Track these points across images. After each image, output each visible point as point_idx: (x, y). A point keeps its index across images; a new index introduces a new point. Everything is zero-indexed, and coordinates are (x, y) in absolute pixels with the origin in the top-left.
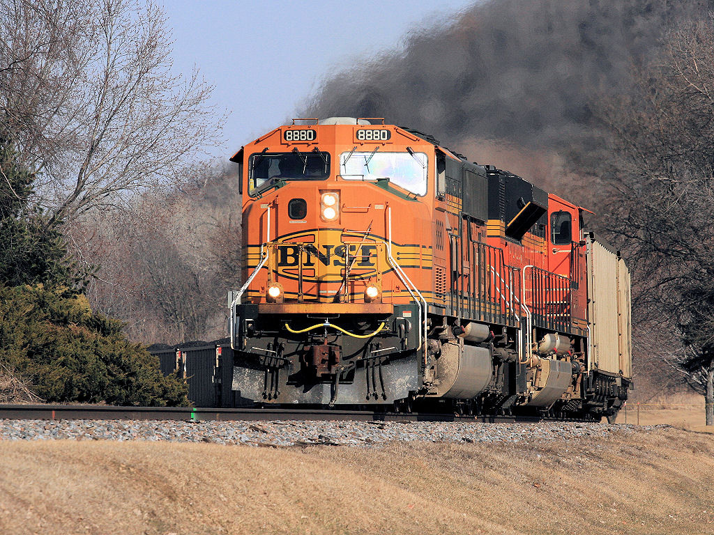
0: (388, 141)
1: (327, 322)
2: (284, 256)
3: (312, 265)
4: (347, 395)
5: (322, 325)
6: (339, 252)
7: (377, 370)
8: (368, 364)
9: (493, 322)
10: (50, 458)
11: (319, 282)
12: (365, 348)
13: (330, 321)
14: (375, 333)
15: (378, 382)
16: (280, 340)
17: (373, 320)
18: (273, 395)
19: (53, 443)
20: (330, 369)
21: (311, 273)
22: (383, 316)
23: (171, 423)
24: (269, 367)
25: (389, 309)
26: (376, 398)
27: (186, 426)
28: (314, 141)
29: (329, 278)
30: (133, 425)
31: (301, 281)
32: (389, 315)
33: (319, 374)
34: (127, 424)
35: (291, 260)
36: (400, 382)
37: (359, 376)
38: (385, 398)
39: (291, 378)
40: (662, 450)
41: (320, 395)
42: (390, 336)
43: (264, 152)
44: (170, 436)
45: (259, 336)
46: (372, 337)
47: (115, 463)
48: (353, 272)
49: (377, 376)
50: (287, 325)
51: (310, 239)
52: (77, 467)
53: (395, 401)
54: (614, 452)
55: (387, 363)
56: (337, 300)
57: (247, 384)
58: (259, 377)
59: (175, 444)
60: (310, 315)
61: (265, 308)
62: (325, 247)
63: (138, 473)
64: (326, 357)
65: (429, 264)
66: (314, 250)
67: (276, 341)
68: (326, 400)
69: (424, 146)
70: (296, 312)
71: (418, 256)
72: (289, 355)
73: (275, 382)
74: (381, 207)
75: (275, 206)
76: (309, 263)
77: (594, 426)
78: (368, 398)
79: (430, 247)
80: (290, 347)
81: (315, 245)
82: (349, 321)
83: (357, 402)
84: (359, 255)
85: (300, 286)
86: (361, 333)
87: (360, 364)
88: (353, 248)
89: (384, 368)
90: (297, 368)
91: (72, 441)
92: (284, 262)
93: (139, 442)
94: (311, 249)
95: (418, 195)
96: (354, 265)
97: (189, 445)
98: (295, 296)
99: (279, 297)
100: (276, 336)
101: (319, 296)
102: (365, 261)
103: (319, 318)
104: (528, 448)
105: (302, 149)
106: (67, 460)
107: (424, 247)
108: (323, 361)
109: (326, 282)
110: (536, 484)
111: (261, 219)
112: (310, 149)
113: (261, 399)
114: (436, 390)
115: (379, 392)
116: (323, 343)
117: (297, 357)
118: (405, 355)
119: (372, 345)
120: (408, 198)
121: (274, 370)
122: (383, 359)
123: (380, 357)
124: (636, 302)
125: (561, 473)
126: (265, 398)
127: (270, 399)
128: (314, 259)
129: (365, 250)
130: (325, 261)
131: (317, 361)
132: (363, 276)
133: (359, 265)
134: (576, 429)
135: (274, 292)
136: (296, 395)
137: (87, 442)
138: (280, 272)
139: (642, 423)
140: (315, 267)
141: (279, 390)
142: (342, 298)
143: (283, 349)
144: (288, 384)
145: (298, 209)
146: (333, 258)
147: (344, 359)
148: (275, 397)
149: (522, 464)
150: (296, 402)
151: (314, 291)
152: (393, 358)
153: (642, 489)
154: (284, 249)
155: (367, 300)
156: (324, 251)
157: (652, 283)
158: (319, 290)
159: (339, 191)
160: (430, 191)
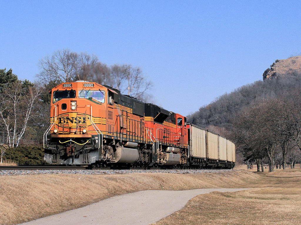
0: (94, 87)
1: (71, 140)
2: (60, 120)
3: (68, 123)
4: (77, 162)
5: (69, 141)
6: (76, 119)
7: (86, 154)
8: (84, 153)
9: (139, 142)
10: (144, 176)
11: (70, 128)
12: (83, 148)
13: (72, 140)
14: (85, 143)
15: (86, 158)
16: (58, 146)
17: (85, 139)
18: (55, 162)
19: (144, 173)
20: (71, 154)
21: (68, 126)
22: (88, 138)
23: (163, 170)
24: (55, 153)
25: (90, 136)
26: (86, 163)
27: (166, 171)
28: (72, 87)
29: (73, 127)
30: (157, 170)
31: (63, 128)
32: (90, 138)
33: (68, 156)
34: (156, 170)
35: (62, 122)
36: (93, 158)
37: (81, 156)
38: (88, 163)
39: (61, 157)
40: (240, 173)
41: (69, 162)
42: (91, 144)
43: (57, 91)
44: (163, 172)
45: (52, 144)
46: (85, 144)
47: (154, 176)
48: (80, 125)
49: (86, 156)
50: (60, 141)
51: (68, 115)
52: (148, 177)
53: (91, 164)
54: (233, 174)
55: (89, 152)
56: (75, 133)
57: (48, 159)
58: (52, 156)
59: (164, 173)
60: (66, 138)
61: (53, 136)
62: (72, 118)
63: (158, 178)
64: (70, 150)
65: (105, 123)
66: (69, 119)
67: (57, 146)
68: (70, 163)
69: (104, 89)
70: (62, 137)
71: (100, 121)
72: (60, 150)
73: (56, 158)
74: (89, 106)
75: (58, 106)
76: (67, 123)
77: (230, 170)
78: (83, 163)
79: (105, 118)
80: (61, 147)
81: (69, 117)
82: (78, 140)
83: (80, 164)
84: (82, 120)
85: (63, 129)
86: (82, 143)
87: (81, 153)
88: (80, 118)
89: (88, 154)
90: (63, 154)
91: (148, 173)
92: (60, 122)
93: (158, 173)
94: (68, 118)
95: (102, 103)
96: (81, 123)
97: (166, 173)
98: (62, 132)
99: (57, 132)
100: (57, 144)
101: (70, 132)
102: (84, 122)
103: (69, 139)
104: (219, 173)
105: (68, 89)
106: (147, 176)
107: (103, 118)
108: (70, 152)
109: (72, 128)
110: (221, 179)
111: (54, 110)
112: (70, 89)
113: (52, 163)
114: (115, 161)
115: (87, 161)
116: (70, 146)
117: (63, 151)
118: (95, 150)
119: (85, 147)
120: (98, 103)
121: (56, 154)
122: (89, 151)
123: (87, 150)
124: (236, 150)
125: (225, 177)
126: (53, 163)
127: (54, 163)
128: (69, 121)
129: (84, 119)
130: (72, 122)
131: (68, 152)
132: (83, 126)
133: (82, 123)
134: (227, 170)
135: (56, 131)
136: (62, 162)
137: (150, 173)
138: (59, 125)
139: (237, 169)
140: (69, 124)
141: (57, 160)
142: (77, 133)
143: (59, 148)
144: (60, 158)
145: (64, 106)
146: (74, 121)
147: (77, 151)
148: (56, 162)
149: (218, 176)
150: (62, 164)
151: (69, 131)
152: (91, 151)
153: (237, 180)
154: (60, 119)
155: (83, 133)
156: (72, 119)
157: (239, 147)
158: (70, 131)
159: (76, 101)
160: (106, 102)
